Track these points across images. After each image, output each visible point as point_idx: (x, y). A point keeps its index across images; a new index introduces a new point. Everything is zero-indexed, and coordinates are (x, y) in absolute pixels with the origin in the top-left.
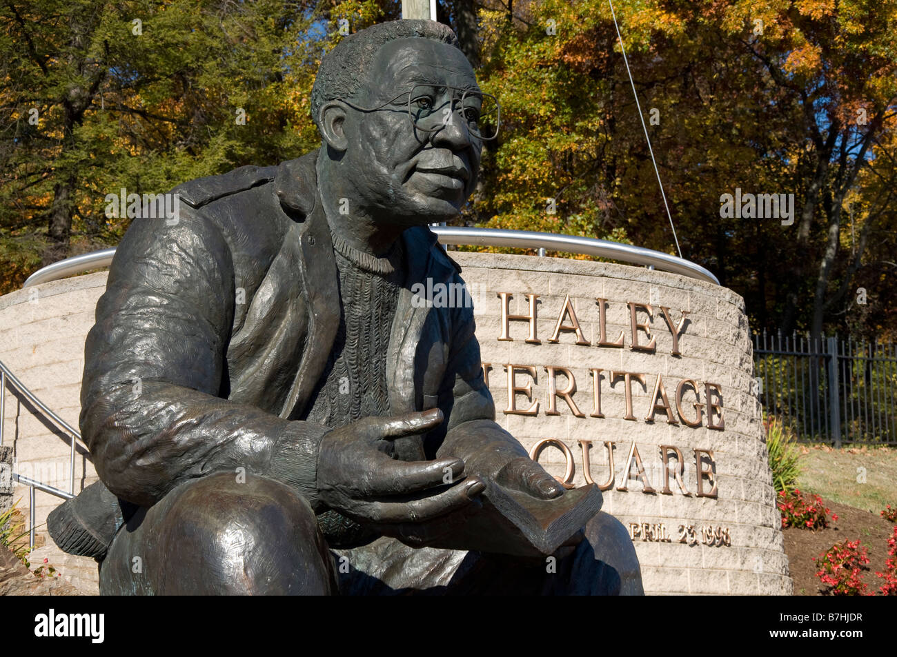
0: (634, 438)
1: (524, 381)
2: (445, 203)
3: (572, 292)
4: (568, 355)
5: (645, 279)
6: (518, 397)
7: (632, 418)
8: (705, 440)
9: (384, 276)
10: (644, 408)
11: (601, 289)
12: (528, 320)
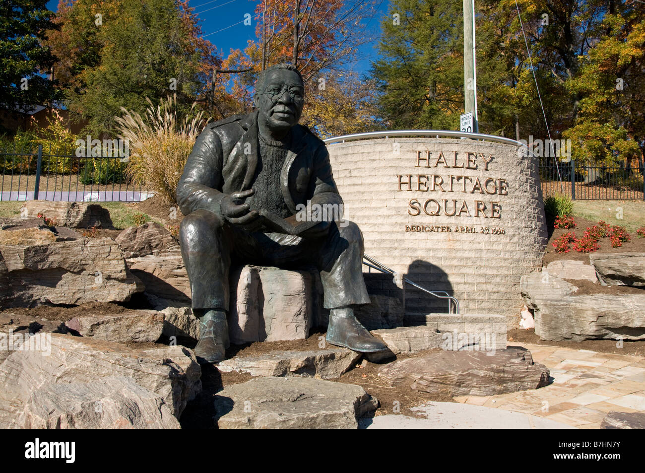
0: (465, 198)
1: (423, 180)
2: (284, 122)
3: (444, 150)
4: (441, 170)
5: (475, 144)
6: (421, 185)
7: (465, 191)
8: (497, 199)
9: (279, 147)
10: (470, 188)
11: (455, 148)
12: (426, 160)
